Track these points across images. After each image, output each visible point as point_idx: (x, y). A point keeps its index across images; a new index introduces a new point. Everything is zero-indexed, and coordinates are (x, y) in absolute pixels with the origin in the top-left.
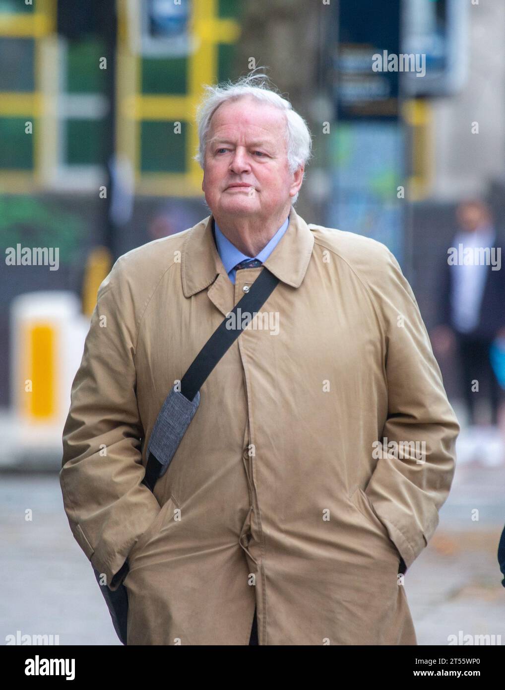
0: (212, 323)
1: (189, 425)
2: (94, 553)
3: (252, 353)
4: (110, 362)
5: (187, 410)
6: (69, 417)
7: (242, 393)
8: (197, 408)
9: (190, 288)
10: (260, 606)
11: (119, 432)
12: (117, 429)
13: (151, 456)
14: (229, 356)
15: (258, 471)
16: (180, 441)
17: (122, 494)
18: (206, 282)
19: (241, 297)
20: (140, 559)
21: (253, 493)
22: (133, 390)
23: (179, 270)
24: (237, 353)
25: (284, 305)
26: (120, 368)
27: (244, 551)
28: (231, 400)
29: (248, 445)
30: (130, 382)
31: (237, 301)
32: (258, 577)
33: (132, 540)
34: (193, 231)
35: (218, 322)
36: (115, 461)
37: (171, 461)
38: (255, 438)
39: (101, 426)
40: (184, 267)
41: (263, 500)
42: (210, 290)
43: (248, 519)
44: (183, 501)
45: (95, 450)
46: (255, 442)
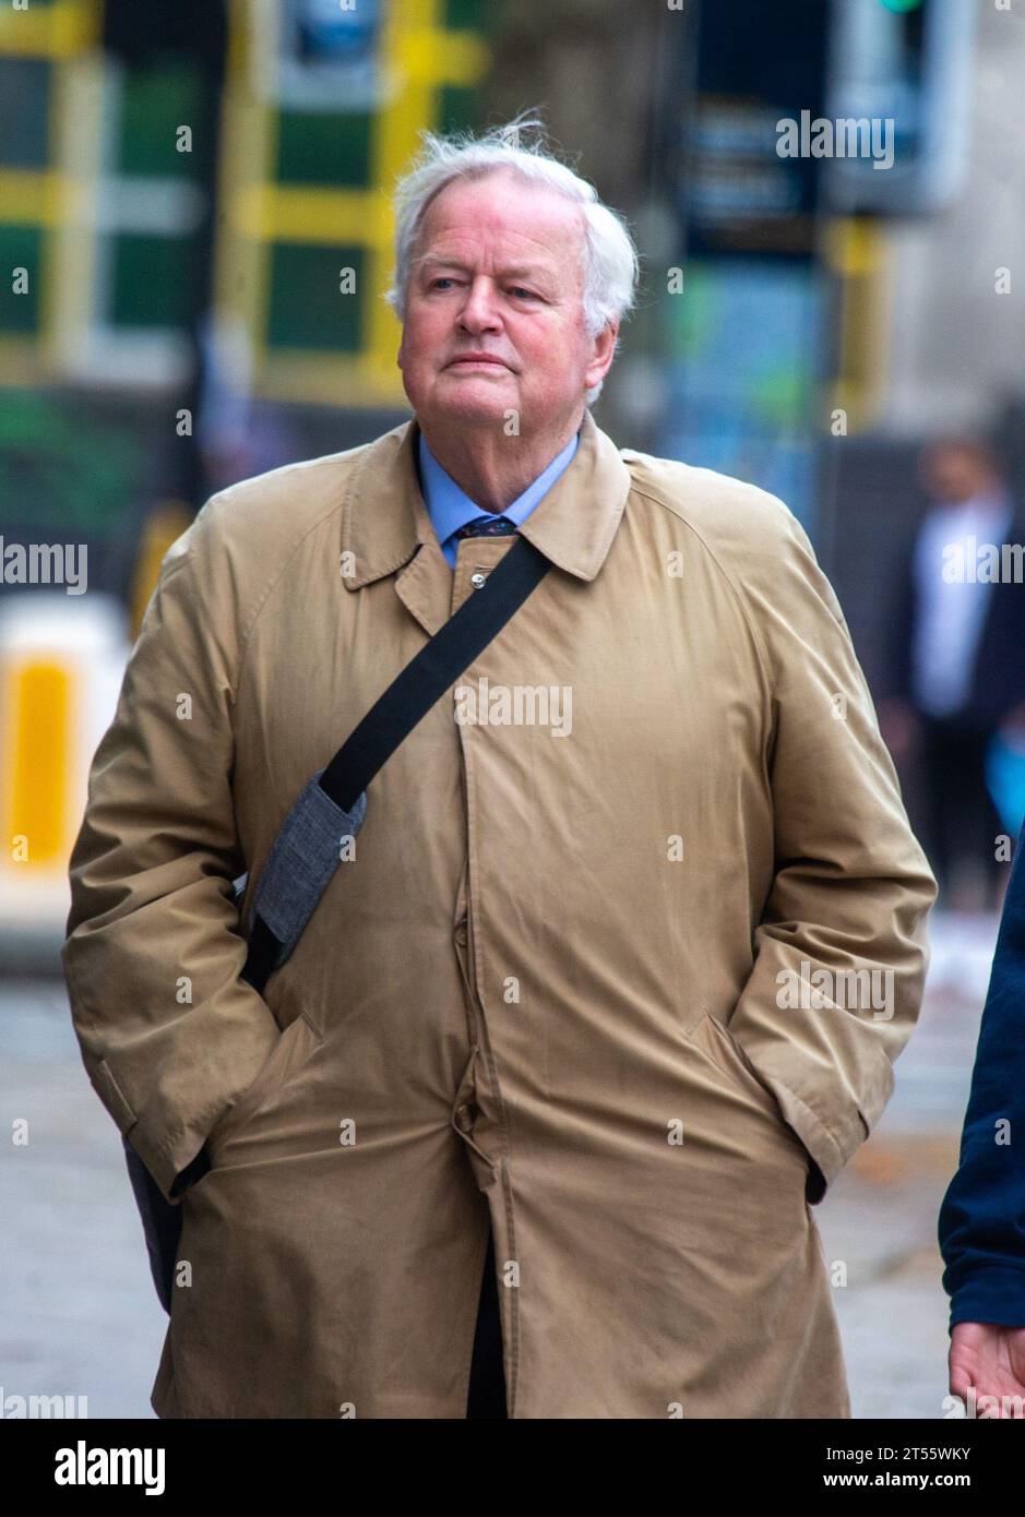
0: (401, 647)
2: (136, 1124)
5: (337, 830)
6: (85, 828)
7: (457, 805)
8: (359, 828)
9: (357, 569)
11: (192, 862)
12: (186, 857)
13: (260, 922)
14: (432, 721)
15: (488, 973)
16: (321, 896)
17: (199, 998)
18: (396, 561)
19: (466, 596)
20: (234, 1148)
21: (478, 1017)
22: (226, 780)
23: (337, 531)
24: (451, 715)
25: (558, 619)
26: (198, 730)
27: (463, 1141)
28: (434, 814)
29: (465, 915)
30: (221, 762)
31: (458, 604)
32: (495, 1195)
33: (221, 1101)
34: (373, 450)
35: (414, 646)
36: (182, 926)
37: (300, 935)
38: (480, 902)
39: (156, 848)
40: (348, 526)
41: (500, 1030)
42: (402, 578)
43: (469, 1074)
44: (330, 1025)
45: (141, 901)
46: (482, 909)
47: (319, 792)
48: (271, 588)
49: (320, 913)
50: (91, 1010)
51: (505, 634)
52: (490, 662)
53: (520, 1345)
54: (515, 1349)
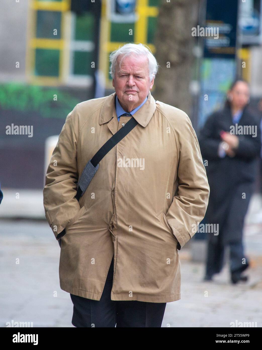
0: (108, 137)
1: (93, 177)
2: (52, 224)
3: (121, 151)
4: (67, 146)
5: (93, 171)
6: (49, 167)
7: (115, 167)
8: (97, 171)
9: (101, 121)
10: (115, 255)
11: (68, 175)
12: (67, 174)
13: (79, 187)
14: (112, 151)
15: (117, 200)
16: (90, 183)
17: (66, 201)
18: (108, 120)
19: (121, 128)
20: (70, 230)
21: (115, 209)
22: (75, 159)
23: (99, 113)
24: (115, 150)
25: (138, 133)
26: (70, 150)
27: (111, 233)
28: (110, 169)
29: (114, 189)
30: (74, 156)
31: (119, 129)
32: (115, 243)
33: (67, 221)
34: (108, 98)
35: (110, 136)
36: (64, 187)
37: (85, 190)
38: (117, 187)
39: (61, 172)
40: (101, 112)
41: (119, 212)
42: (109, 123)
43: (112, 219)
44: (88, 208)
45: (57, 182)
46: (117, 188)
47: (90, 163)
48: (85, 123)
49: (89, 186)
50: (47, 202)
51: (127, 135)
52: (124, 141)
53: (116, 272)
54: (115, 272)
